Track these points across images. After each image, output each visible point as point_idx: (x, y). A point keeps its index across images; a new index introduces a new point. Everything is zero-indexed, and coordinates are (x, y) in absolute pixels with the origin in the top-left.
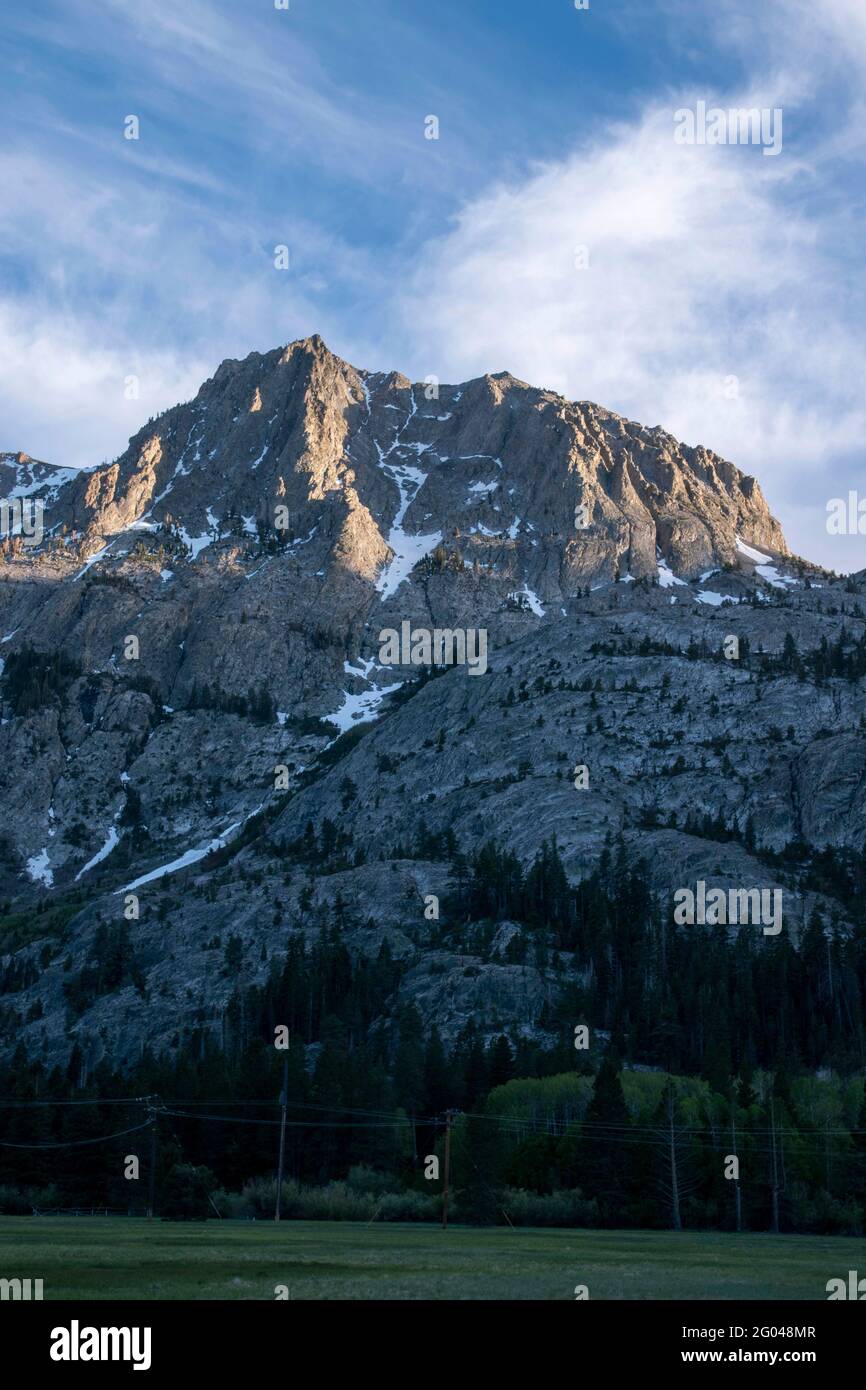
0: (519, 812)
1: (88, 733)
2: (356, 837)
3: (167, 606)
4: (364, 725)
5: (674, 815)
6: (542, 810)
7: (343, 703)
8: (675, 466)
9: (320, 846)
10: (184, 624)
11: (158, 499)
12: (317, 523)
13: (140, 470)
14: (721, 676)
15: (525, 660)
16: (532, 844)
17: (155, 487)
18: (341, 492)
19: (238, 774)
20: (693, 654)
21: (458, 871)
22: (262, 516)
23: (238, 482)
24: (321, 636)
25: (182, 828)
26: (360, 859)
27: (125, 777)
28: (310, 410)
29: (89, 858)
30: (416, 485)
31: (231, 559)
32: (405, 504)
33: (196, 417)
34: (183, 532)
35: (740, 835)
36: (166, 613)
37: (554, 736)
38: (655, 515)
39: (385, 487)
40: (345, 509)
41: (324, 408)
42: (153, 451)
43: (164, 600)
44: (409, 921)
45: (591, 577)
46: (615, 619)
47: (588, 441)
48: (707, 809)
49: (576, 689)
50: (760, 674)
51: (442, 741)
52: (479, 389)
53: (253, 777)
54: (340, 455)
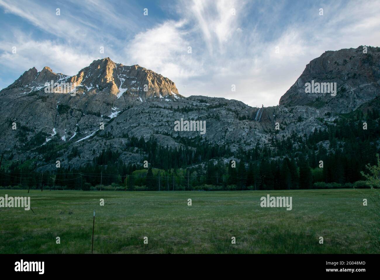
0: (138, 131)
1: (71, 118)
2: (113, 134)
3: (84, 98)
4: (115, 117)
5: (161, 132)
6: (141, 131)
7: (111, 114)
8: (163, 80)
9: (107, 136)
10: (87, 101)
11: (83, 81)
12: (108, 86)
13: (80, 77)
14: (168, 112)
15: (139, 108)
16: (140, 136)
17: (83, 80)
18: (112, 82)
19: (95, 124)
20: (164, 108)
21: (129, 140)
22: (99, 85)
23: (96, 79)
24: (108, 104)
25: (86, 132)
26: (114, 138)
27: (77, 124)
28: (107, 69)
29: (71, 137)
30: (123, 81)
31: (94, 91)
32: (122, 84)
33: (89, 69)
34: (87, 87)
35: (170, 135)
36: (84, 99)
37: (144, 120)
38: (159, 87)
39: (119, 81)
40: (112, 84)
41: (110, 68)
42: (82, 74)
43: (84, 97)
44: (121, 147)
45: (149, 96)
46: (153, 102)
47: (150, 76)
48: (166, 131)
49: (147, 113)
50: (174, 111)
51: (127, 120)
52: (133, 67)
53: (97, 125)
54: (112, 76)
